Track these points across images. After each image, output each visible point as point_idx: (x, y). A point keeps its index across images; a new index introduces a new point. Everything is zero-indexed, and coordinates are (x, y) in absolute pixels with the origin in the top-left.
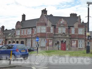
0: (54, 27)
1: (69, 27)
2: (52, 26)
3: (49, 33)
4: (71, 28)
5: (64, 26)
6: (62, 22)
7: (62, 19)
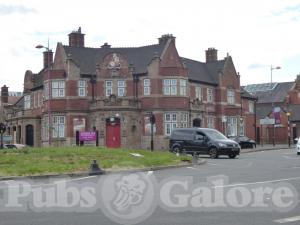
0: (89, 80)
1: (137, 77)
2: (83, 76)
3: (73, 97)
4: (141, 78)
5: (120, 74)
6: (112, 64)
7: (115, 55)
